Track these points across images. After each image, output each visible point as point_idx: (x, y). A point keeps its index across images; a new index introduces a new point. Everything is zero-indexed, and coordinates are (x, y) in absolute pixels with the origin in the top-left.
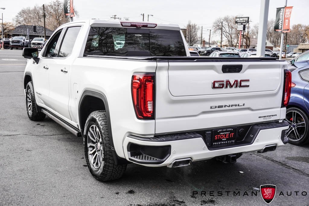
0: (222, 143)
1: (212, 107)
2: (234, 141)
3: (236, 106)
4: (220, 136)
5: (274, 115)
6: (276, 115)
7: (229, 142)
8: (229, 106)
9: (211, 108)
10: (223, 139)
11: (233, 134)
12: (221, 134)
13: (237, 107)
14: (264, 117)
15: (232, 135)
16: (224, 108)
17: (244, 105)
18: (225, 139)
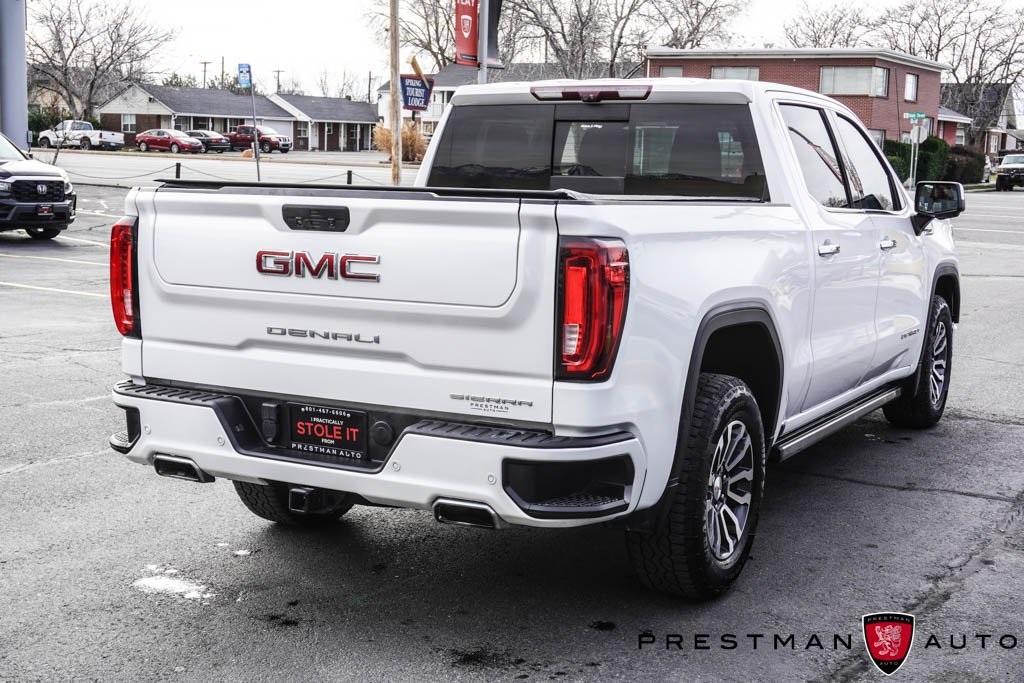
0: (318, 450)
1: (274, 331)
2: (359, 456)
3: (349, 338)
4: (312, 428)
5: (520, 404)
6: (531, 405)
7: (342, 453)
8: (326, 336)
9: (270, 331)
10: (326, 441)
11: (355, 430)
12: (316, 423)
13: (354, 344)
14: (473, 399)
15: (351, 433)
16: (308, 340)
17: (377, 340)
18: (332, 442)
